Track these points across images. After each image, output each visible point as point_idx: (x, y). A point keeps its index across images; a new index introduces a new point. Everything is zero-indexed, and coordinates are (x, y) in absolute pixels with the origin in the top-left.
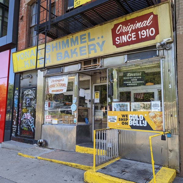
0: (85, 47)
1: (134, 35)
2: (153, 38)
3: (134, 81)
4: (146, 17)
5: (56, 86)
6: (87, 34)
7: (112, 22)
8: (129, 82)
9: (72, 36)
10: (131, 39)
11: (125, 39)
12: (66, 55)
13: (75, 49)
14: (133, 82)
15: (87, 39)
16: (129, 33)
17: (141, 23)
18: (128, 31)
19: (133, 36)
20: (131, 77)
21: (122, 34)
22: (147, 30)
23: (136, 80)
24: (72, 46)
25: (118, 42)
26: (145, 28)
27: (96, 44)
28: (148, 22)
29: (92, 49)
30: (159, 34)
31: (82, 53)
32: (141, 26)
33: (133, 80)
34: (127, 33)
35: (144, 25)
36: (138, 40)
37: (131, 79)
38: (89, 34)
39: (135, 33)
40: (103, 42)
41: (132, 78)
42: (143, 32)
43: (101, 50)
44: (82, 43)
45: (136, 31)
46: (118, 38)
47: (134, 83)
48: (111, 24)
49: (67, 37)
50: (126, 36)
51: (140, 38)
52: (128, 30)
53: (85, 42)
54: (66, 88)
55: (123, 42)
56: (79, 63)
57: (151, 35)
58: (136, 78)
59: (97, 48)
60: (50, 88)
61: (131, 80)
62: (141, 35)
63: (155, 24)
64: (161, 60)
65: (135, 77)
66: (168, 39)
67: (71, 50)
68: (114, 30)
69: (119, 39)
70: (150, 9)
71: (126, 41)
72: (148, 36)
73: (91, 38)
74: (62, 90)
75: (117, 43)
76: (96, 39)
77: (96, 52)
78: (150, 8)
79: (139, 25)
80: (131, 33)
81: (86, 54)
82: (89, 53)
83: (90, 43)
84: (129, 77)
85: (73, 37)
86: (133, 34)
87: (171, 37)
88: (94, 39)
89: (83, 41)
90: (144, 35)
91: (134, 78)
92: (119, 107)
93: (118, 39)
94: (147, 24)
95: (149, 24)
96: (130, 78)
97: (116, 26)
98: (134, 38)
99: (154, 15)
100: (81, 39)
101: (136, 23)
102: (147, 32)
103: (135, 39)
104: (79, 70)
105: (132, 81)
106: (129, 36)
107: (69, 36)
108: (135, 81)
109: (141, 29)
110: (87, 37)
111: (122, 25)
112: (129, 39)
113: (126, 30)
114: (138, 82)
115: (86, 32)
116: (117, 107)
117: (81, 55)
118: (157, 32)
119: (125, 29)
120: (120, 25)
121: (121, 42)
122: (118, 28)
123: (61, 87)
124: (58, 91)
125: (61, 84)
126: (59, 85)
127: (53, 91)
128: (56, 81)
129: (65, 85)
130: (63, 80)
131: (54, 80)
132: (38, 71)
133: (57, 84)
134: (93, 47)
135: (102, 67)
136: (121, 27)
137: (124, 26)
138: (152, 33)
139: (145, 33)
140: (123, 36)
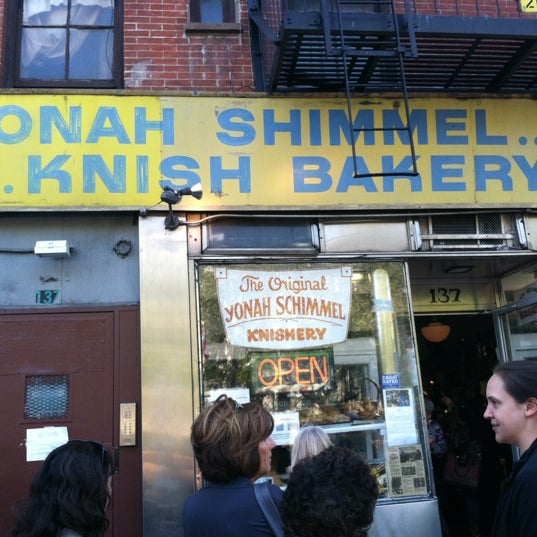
0: (460, 159)
5: (274, 306)
6: (472, 115)
9: (391, 102)
13: (409, 159)
15: (470, 132)
24: (389, 141)
27: (514, 166)
29: (493, 175)
31: (445, 180)
38: (481, 116)
43: (534, 186)
44: (442, 139)
49: (362, 100)
53: (464, 140)
54: (345, 324)
56: (414, 219)
59: (516, 173)
60: (235, 321)
67: (387, 159)
73: (489, 134)
74: (322, 333)
76: (513, 140)
77: (508, 185)
81: (461, 187)
83: (485, 150)
85: (396, 105)
88: (502, 140)
89: (449, 133)
100: (442, 127)
104: (418, 250)
107: (376, 100)
110: (470, 121)
115: (470, 107)
117: (437, 186)
123: (309, 315)
124: (288, 335)
125: (312, 304)
126: (294, 304)
127: (257, 336)
128: (275, 286)
129: (337, 307)
130: (320, 286)
131: (257, 282)
132: (142, 223)
133: (282, 302)
134: (495, 167)
135: (527, 248)
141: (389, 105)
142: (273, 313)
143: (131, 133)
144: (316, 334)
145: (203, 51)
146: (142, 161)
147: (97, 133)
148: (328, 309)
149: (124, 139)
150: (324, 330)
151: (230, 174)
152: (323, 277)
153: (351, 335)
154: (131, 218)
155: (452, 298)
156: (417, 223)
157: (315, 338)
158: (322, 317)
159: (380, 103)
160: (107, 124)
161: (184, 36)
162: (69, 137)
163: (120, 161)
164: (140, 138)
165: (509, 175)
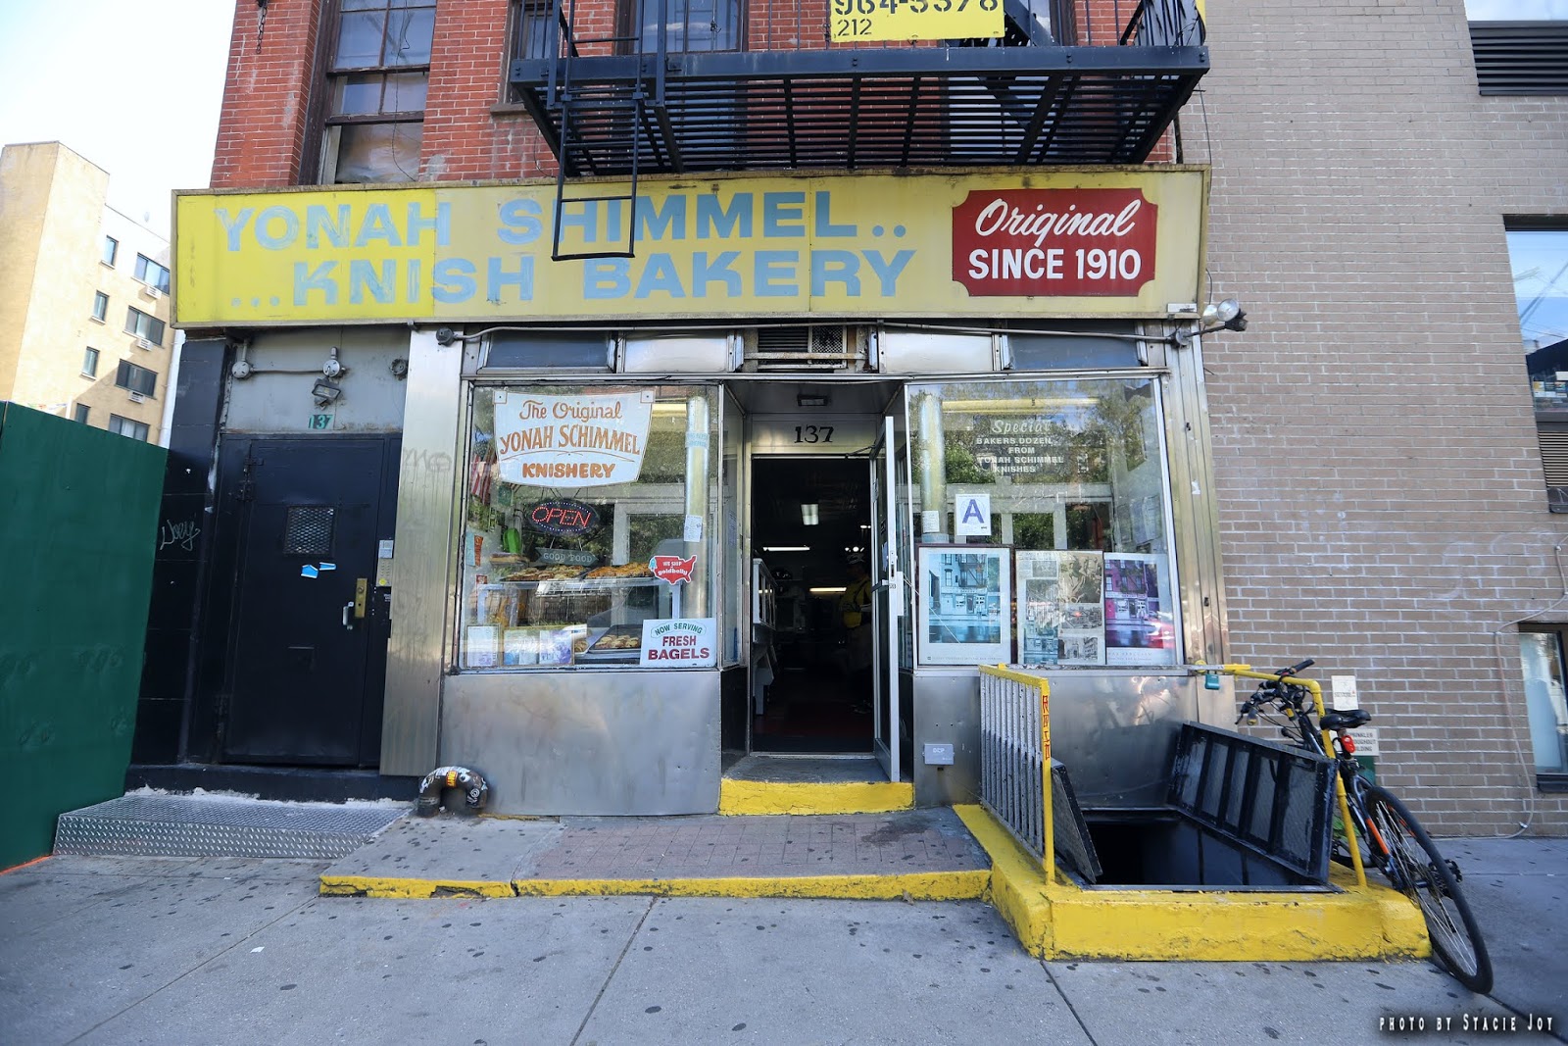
0: (794, 256)
1: (1056, 257)
2: (1130, 289)
4: (1113, 201)
5: (557, 437)
6: (811, 199)
7: (961, 178)
8: (1001, 460)
9: (709, 184)
10: (1041, 270)
11: (1013, 263)
12: (660, 275)
13: (728, 257)
14: (1017, 460)
15: (808, 220)
16: (1037, 244)
17: (1089, 216)
18: (1033, 238)
19: (1051, 263)
20: (1009, 436)
21: (1002, 241)
22: (1113, 253)
23: (1032, 450)
24: (703, 232)
25: (979, 270)
26: (1107, 243)
27: (864, 262)
28: (1119, 222)
29: (834, 276)
30: (1153, 279)
31: (772, 282)
32: (1091, 230)
33: (1017, 450)
34: (1026, 243)
35: (1102, 229)
36: (1071, 285)
37: (1011, 445)
38: (823, 200)
39: (1061, 252)
40: (904, 257)
41: (1013, 441)
42: (1097, 258)
43: (888, 289)
44: (771, 230)
45: (1070, 244)
46: (984, 254)
47: (1020, 464)
48: (953, 186)
49: (673, 184)
50: (1019, 252)
51: (1080, 276)
52: (1033, 229)
53: (799, 231)
54: (639, 459)
55: (1006, 276)
56: (736, 332)
57: (1127, 276)
58: (1028, 440)
59: (866, 274)
60: (510, 453)
61: (1010, 450)
62: (1087, 268)
63: (1144, 237)
64: (1156, 382)
65: (1025, 436)
66: (1184, 306)
67: (699, 258)
68: (963, 216)
69: (988, 261)
70: (1133, 176)
71: (1017, 275)
72: (1113, 276)
73: (831, 224)
74: (609, 470)
75: (972, 273)
76: (865, 228)
77: (854, 290)
78: (1135, 171)
79: (1080, 223)
80: (1044, 247)
81: (793, 291)
82: (816, 290)
83: (826, 243)
84: (999, 436)
85: (715, 189)
86: (1051, 252)
87: (1196, 300)
88: (850, 231)
89: (781, 223)
90: (1096, 270)
91: (1021, 441)
92: (956, 571)
93: (979, 258)
94: (1115, 229)
95: (1121, 229)
96: (1006, 441)
97: (979, 199)
98: (1056, 270)
99: (1144, 202)
100: (773, 213)
101: (1072, 214)
102: (1108, 258)
103: (1060, 276)
104: (737, 371)
105: (1013, 455)
106: (1035, 257)
107: (690, 183)
108: (1028, 455)
109: (1088, 243)
110: (809, 208)
111: (1005, 205)
112: (1034, 270)
113: (1022, 229)
115: (810, 188)
116: (947, 570)
117: (763, 290)
118: (1148, 272)
119: (1017, 223)
120: (999, 203)
121: (995, 275)
122: (989, 210)
123: (597, 449)
124: (572, 471)
125: (602, 435)
126: (581, 435)
127: (533, 471)
128: (560, 413)
129: (631, 439)
130: (615, 413)
131: (540, 407)
132: (415, 337)
133: (567, 431)
134: (839, 266)
135: (877, 371)
136: (1001, 208)
137: (1016, 210)
138: (1130, 268)
139: (1103, 263)
140: (1007, 253)
141: (705, 188)
142: (555, 444)
143: (403, 233)
144: (602, 471)
145: (510, 138)
146: (414, 264)
147: (367, 234)
148: (620, 440)
149: (394, 241)
150: (613, 466)
151: (509, 278)
152: (618, 404)
154: (401, 332)
155: (822, 438)
156: (739, 339)
157: (600, 476)
158: (612, 451)
159: (695, 186)
160: (378, 224)
161: (491, 121)
162: (335, 238)
163: (390, 265)
164: (413, 239)
165: (857, 275)
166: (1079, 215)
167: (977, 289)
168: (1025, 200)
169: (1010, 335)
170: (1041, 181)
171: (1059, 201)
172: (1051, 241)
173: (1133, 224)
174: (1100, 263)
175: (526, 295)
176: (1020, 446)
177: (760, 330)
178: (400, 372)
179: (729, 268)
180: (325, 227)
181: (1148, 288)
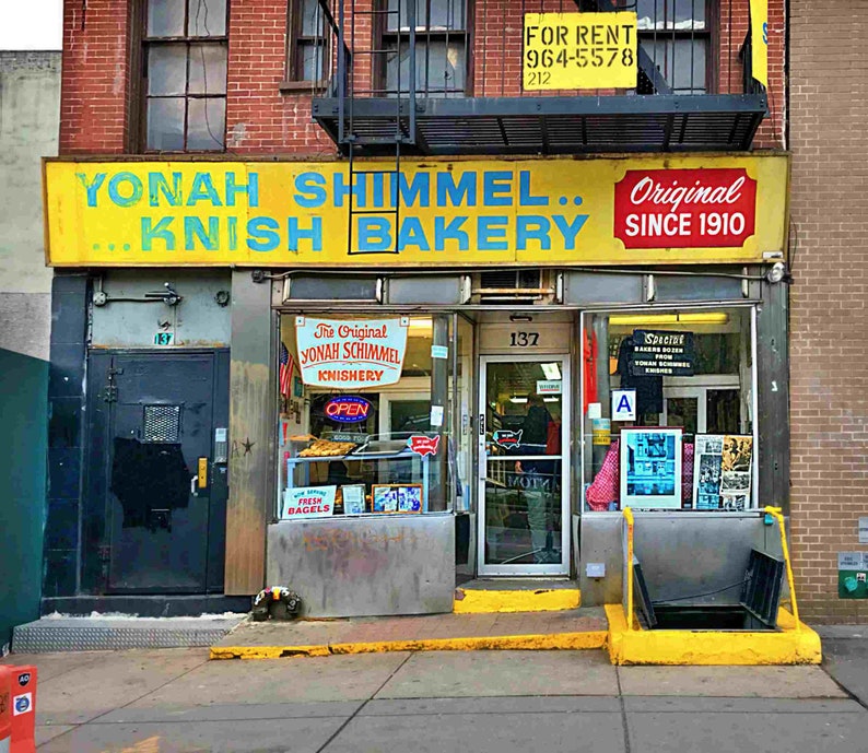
0: (505, 220)
1: (686, 220)
2: (737, 242)
3: (663, 360)
4: (726, 177)
5: (342, 351)
6: (517, 176)
7: (620, 161)
8: (650, 364)
9: (446, 164)
10: (675, 229)
11: (656, 225)
12: (412, 234)
13: (461, 220)
14: (661, 364)
15: (515, 194)
16: (673, 210)
17: (709, 189)
18: (670, 205)
19: (683, 224)
21: (649, 208)
22: (725, 216)
23: (670, 357)
24: (441, 202)
25: (632, 230)
26: (721, 208)
27: (553, 223)
28: (730, 193)
29: (533, 235)
30: (753, 234)
31: (490, 239)
32: (710, 199)
33: (661, 357)
34: (665, 209)
35: (718, 198)
37: (657, 353)
38: (525, 178)
39: (689, 215)
40: (581, 220)
41: (659, 350)
42: (714, 220)
43: (570, 245)
44: (489, 201)
45: (695, 209)
46: (636, 218)
47: (663, 367)
48: (616, 167)
49: (421, 163)
50: (660, 216)
51: (703, 233)
52: (671, 199)
53: (508, 201)
54: (400, 367)
55: (651, 234)
56: (465, 275)
57: (735, 233)
58: (669, 350)
59: (555, 233)
60: (309, 363)
61: (657, 356)
62: (708, 227)
63: (747, 204)
64: (754, 309)
65: (667, 346)
66: (774, 254)
67: (439, 221)
68: (622, 189)
69: (639, 223)
70: (739, 159)
71: (659, 233)
72: (725, 232)
73: (531, 195)
74: (379, 375)
75: (628, 232)
76: (554, 201)
77: (546, 245)
78: (741, 156)
79: (702, 194)
80: (677, 213)
81: (504, 246)
83: (527, 211)
84: (652, 346)
85: (450, 168)
86: (683, 216)
87: (782, 250)
88: (543, 201)
89: (495, 195)
90: (714, 228)
91: (664, 350)
92: (646, 445)
93: (633, 221)
94: (727, 198)
95: (731, 198)
96: (654, 349)
97: (633, 177)
98: (686, 228)
99: (747, 178)
100: (490, 188)
101: (697, 188)
102: (722, 220)
103: (688, 233)
104: (467, 303)
105: (658, 360)
106: (671, 219)
107: (432, 164)
108: (668, 361)
109: (709, 208)
110: (515, 183)
111: (651, 181)
112: (671, 229)
113: (663, 199)
114: (675, 364)
115: (515, 167)
117: (484, 245)
119: (659, 195)
120: (647, 180)
121: (643, 234)
122: (640, 186)
123: (370, 360)
124: (353, 376)
125: (373, 350)
126: (359, 350)
127: (326, 376)
128: (343, 334)
129: (394, 353)
130: (381, 334)
131: (329, 329)
132: (235, 276)
133: (349, 347)
134: (536, 227)
135: (562, 303)
136: (648, 184)
137: (659, 185)
138: (737, 228)
139: (718, 223)
140: (652, 217)
141: (443, 167)
142: (341, 358)
143: (223, 198)
144: (375, 376)
146: (233, 220)
147: (195, 197)
148: (386, 354)
149: (216, 202)
150: (382, 372)
151: (305, 234)
152: (384, 327)
153: (404, 374)
154: (223, 274)
156: (468, 278)
157: (373, 379)
158: (381, 361)
159: (436, 166)
160: (203, 188)
161: (280, 96)
162: (171, 199)
163: (214, 221)
164: (230, 202)
165: (549, 234)
166: (702, 188)
167: (631, 243)
168: (665, 178)
169: (654, 275)
170: (677, 164)
171: (688, 178)
172: (682, 208)
173: (739, 195)
174: (717, 223)
175: (317, 247)
176: (663, 354)
177: (482, 273)
178: (223, 301)
179: (460, 229)
180: (163, 189)
181: (749, 241)
